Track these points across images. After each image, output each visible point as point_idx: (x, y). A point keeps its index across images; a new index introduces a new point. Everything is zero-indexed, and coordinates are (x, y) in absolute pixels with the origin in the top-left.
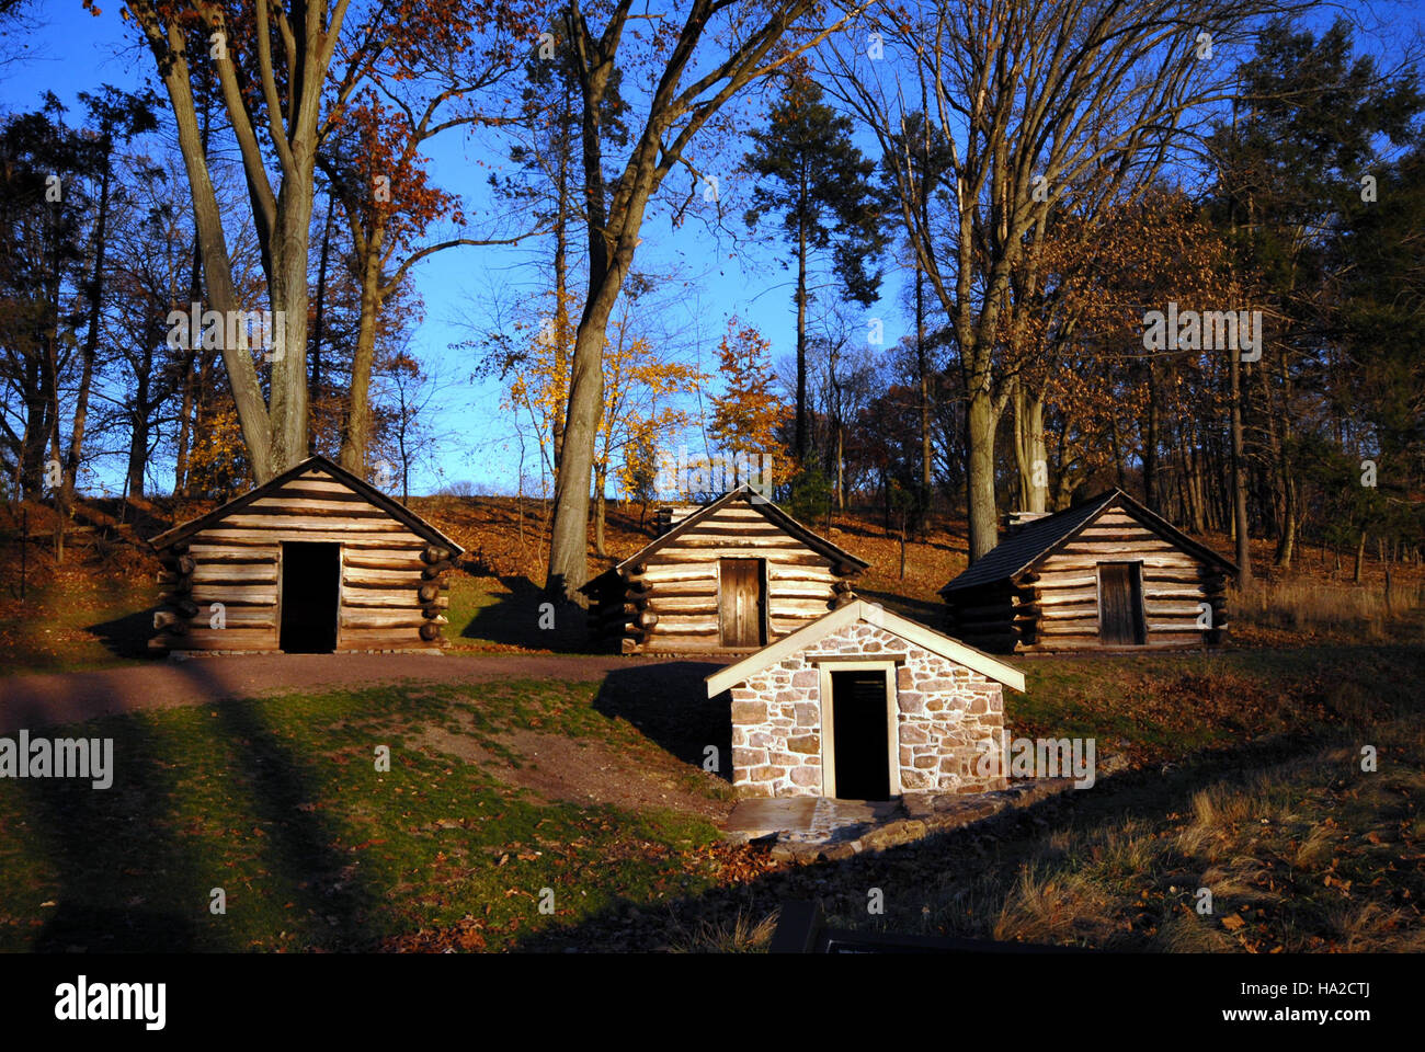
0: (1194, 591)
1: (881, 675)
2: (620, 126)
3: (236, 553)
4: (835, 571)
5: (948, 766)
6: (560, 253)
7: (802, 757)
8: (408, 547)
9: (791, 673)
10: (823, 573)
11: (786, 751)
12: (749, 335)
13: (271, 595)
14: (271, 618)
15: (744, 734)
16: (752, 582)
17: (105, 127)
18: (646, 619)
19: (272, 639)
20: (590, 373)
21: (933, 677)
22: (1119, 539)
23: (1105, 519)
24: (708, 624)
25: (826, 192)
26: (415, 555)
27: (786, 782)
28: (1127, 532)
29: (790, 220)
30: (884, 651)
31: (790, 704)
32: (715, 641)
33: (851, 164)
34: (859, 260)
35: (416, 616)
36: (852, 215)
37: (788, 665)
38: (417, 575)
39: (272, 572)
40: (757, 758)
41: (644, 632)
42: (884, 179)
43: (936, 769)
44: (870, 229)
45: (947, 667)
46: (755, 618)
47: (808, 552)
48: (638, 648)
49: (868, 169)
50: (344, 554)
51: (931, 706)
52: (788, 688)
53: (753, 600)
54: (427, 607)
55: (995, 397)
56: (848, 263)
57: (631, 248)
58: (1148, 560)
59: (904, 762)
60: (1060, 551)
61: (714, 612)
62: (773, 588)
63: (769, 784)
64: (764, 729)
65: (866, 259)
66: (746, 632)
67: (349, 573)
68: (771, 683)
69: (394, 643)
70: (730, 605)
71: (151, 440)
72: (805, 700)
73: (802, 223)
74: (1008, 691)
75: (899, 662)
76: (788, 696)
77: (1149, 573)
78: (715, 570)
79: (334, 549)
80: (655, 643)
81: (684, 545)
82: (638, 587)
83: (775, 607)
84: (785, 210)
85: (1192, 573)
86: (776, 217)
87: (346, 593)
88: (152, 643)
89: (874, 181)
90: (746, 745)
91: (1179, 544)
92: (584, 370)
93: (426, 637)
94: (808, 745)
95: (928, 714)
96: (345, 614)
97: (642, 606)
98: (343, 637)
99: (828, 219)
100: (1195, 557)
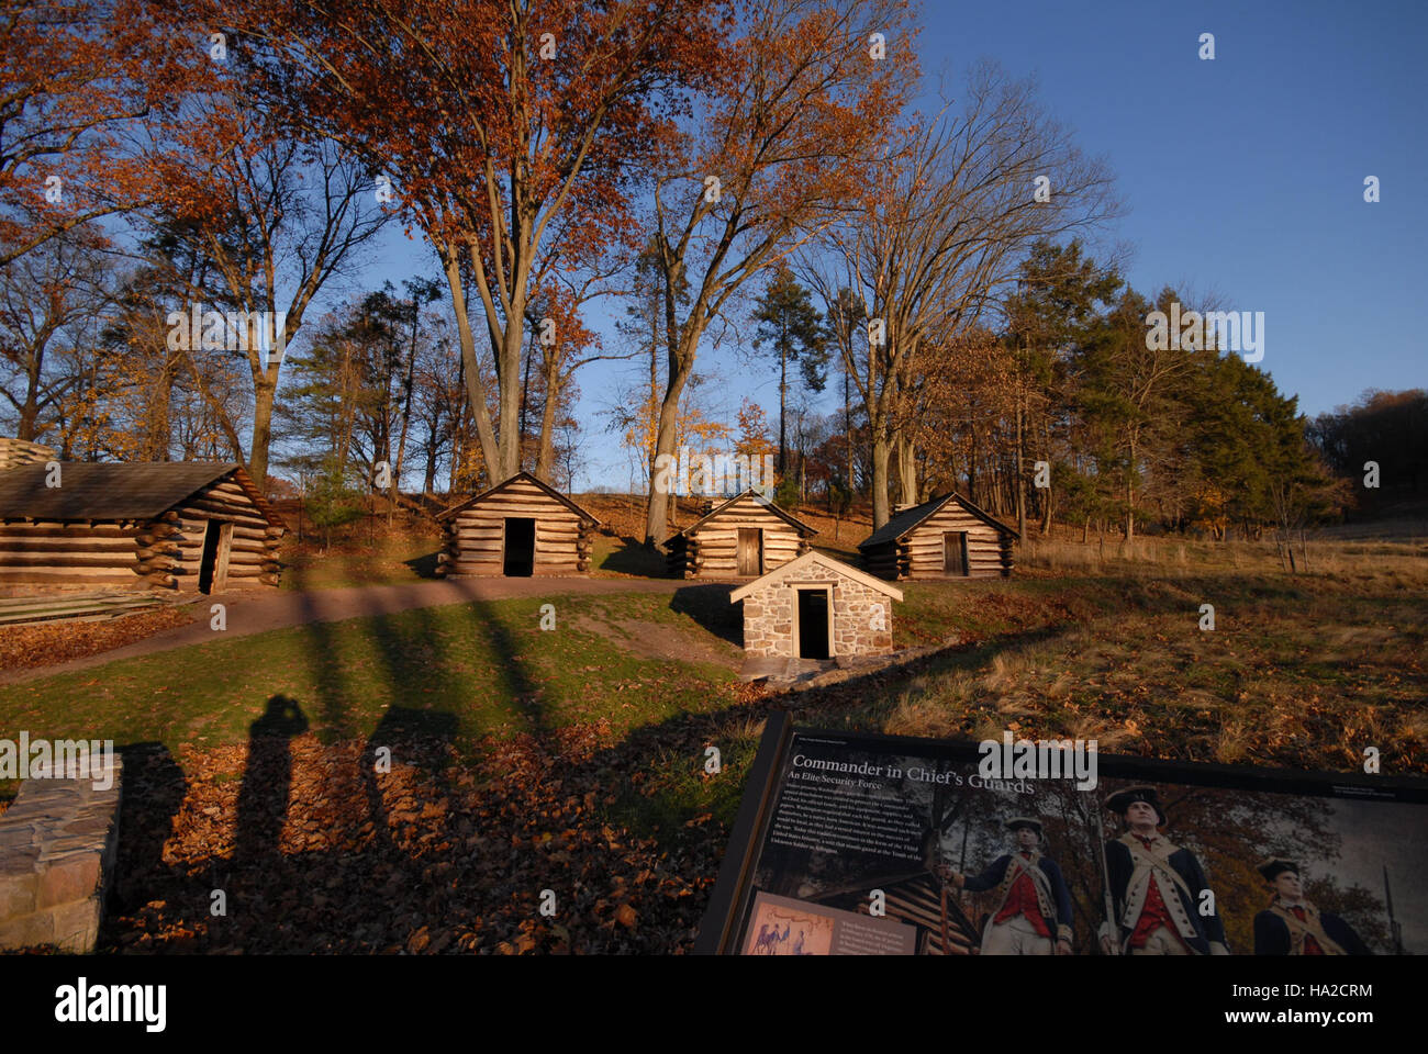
0: (996, 548)
1: (825, 592)
2: (686, 295)
3: (481, 523)
4: (801, 535)
5: (861, 641)
6: (653, 364)
7: (782, 635)
8: (571, 521)
9: (776, 590)
10: (794, 537)
11: (773, 632)
12: (754, 407)
13: (499, 545)
14: (500, 558)
15: (750, 624)
16: (755, 541)
17: (415, 298)
18: (698, 560)
19: (500, 569)
20: (669, 427)
21: (853, 593)
22: (955, 519)
23: (947, 508)
24: (731, 563)
25: (796, 331)
26: (575, 525)
27: (773, 649)
28: (959, 515)
29: (777, 346)
30: (827, 579)
31: (775, 607)
32: (735, 572)
33: (810, 316)
34: (814, 367)
35: (576, 558)
36: (811, 343)
37: (774, 586)
38: (576, 536)
39: (500, 533)
40: (757, 636)
41: (696, 568)
42: (828, 323)
43: (854, 642)
44: (820, 350)
45: (861, 588)
46: (757, 560)
47: (786, 525)
48: (694, 576)
49: (819, 318)
50: (537, 524)
51: (852, 609)
52: (775, 598)
53: (756, 551)
54: (581, 553)
55: (888, 441)
56: (809, 369)
57: (691, 361)
58: (971, 530)
59: (837, 639)
60: (922, 525)
61: (734, 557)
62: (767, 545)
63: (764, 650)
64: (761, 620)
65: (818, 367)
66: (752, 567)
67: (539, 534)
68: (765, 596)
69: (564, 572)
70: (743, 553)
71: (437, 463)
72: (783, 605)
73: (783, 346)
74: (894, 601)
75: (835, 585)
76: (774, 603)
77: (972, 538)
78: (735, 535)
79: (532, 521)
80: (703, 573)
81: (718, 521)
82: (694, 543)
83: (767, 555)
84: (774, 340)
85: (995, 538)
86: (770, 344)
87: (538, 545)
88: (437, 571)
89: (823, 325)
90: (751, 629)
91: (989, 522)
92: (665, 426)
93: (580, 569)
94: (785, 629)
95: (850, 612)
96: (537, 556)
97: (695, 553)
98: (536, 568)
99: (797, 345)
100: (996, 529)
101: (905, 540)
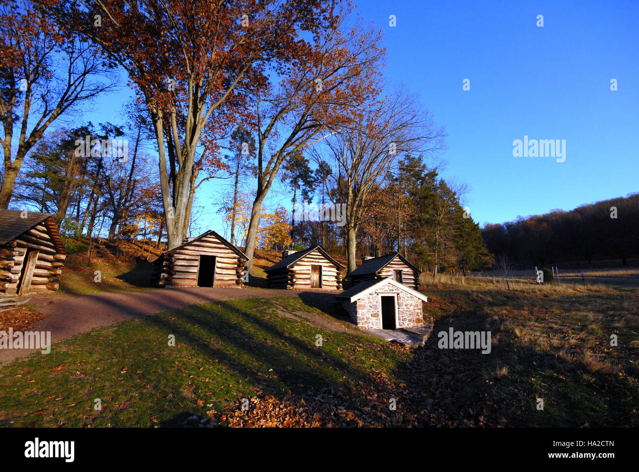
0: (412, 277)
1: (393, 297)
2: (254, 153)
3: (188, 257)
4: (338, 269)
5: (410, 321)
6: (236, 183)
7: (374, 318)
8: (235, 258)
10: (334, 270)
11: (370, 317)
12: (282, 208)
13: (196, 270)
14: (196, 277)
15: (360, 313)
16: (318, 272)
18: (294, 280)
19: (195, 283)
20: (257, 214)
21: (406, 298)
22: (398, 264)
23: (395, 260)
24: (308, 282)
25: (300, 176)
26: (236, 260)
27: (371, 325)
28: (399, 263)
29: (291, 182)
30: (394, 291)
31: (372, 305)
32: (309, 286)
33: (307, 170)
34: (307, 193)
35: (235, 278)
36: (308, 183)
37: (371, 294)
38: (236, 266)
39: (197, 263)
40: (363, 319)
41: (293, 284)
42: (316, 175)
43: (407, 321)
44: (310, 187)
45: (409, 295)
46: (318, 281)
47: (331, 264)
48: (291, 288)
49: (312, 172)
50: (217, 259)
51: (406, 305)
52: (371, 300)
53: (318, 276)
54: (238, 275)
55: (355, 229)
56: (305, 193)
58: (404, 270)
59: (399, 320)
60: (386, 267)
61: (309, 279)
62: (323, 273)
63: (366, 326)
64: (365, 311)
65: (309, 193)
66: (316, 284)
67: (218, 265)
68: (366, 299)
69: (229, 285)
70: (313, 277)
72: (375, 303)
73: (294, 183)
74: (423, 302)
75: (398, 294)
76: (371, 303)
77: (404, 273)
78: (310, 268)
79: (215, 257)
80: (295, 286)
81: (303, 261)
82: (292, 271)
83: (324, 278)
84: (291, 179)
85: (412, 273)
86: (288, 181)
87: (217, 270)
88: (160, 283)
89: (313, 175)
90: (360, 315)
91: (410, 266)
92: (255, 213)
93: (238, 282)
94: (375, 315)
95: (405, 307)
96: (216, 276)
97: (293, 277)
98: (215, 283)
99: (301, 183)
100: (413, 269)
101: (379, 273)
